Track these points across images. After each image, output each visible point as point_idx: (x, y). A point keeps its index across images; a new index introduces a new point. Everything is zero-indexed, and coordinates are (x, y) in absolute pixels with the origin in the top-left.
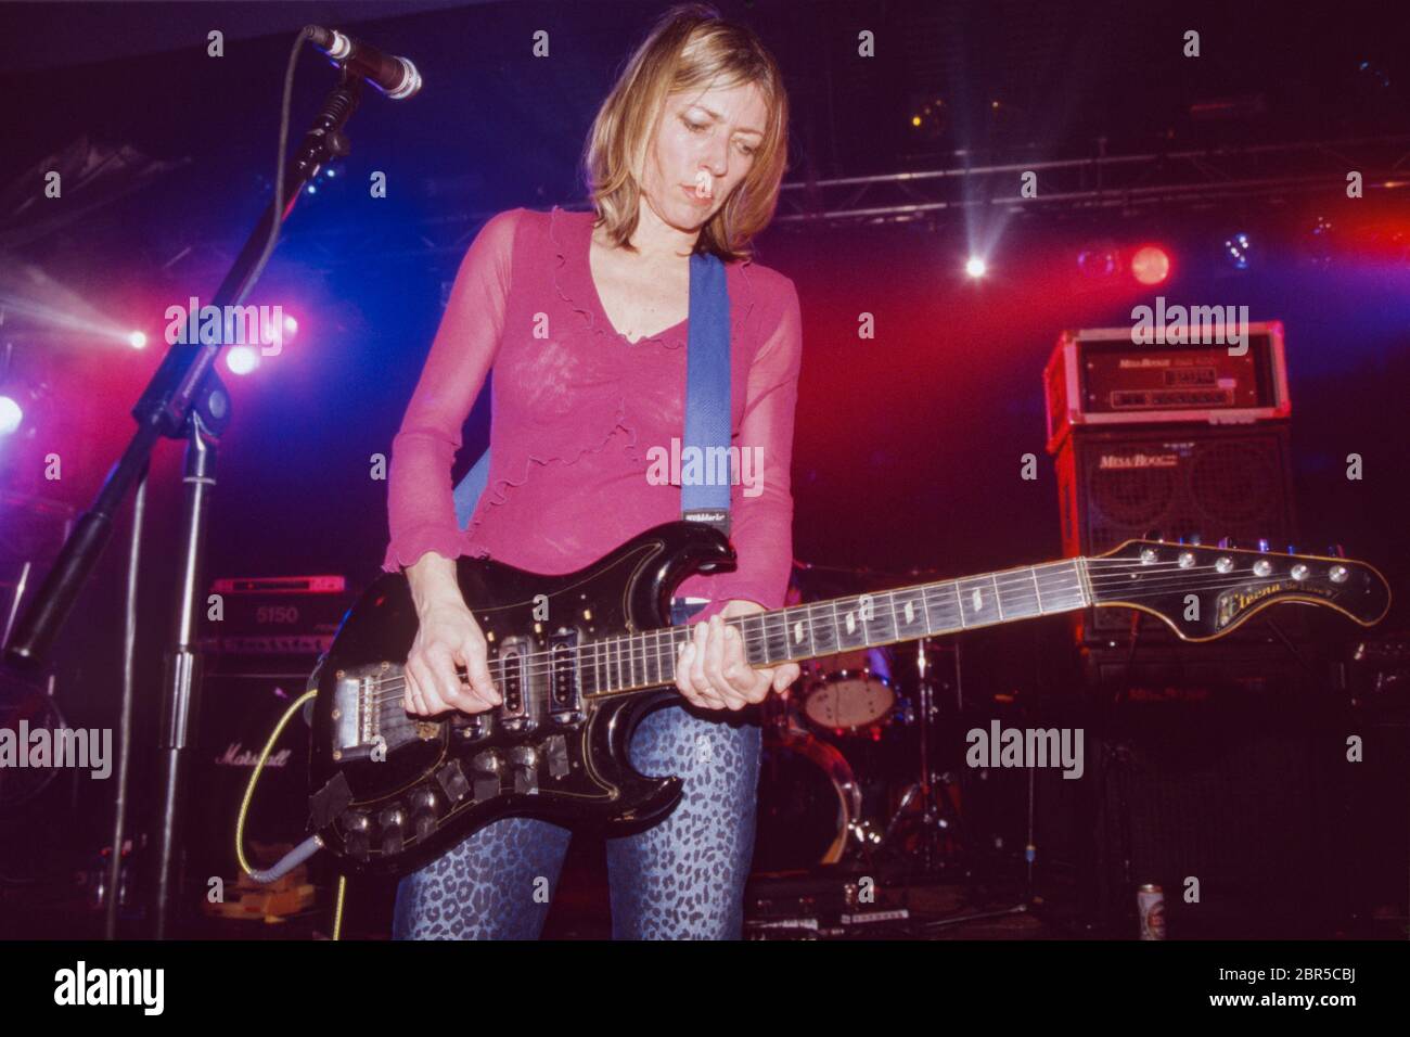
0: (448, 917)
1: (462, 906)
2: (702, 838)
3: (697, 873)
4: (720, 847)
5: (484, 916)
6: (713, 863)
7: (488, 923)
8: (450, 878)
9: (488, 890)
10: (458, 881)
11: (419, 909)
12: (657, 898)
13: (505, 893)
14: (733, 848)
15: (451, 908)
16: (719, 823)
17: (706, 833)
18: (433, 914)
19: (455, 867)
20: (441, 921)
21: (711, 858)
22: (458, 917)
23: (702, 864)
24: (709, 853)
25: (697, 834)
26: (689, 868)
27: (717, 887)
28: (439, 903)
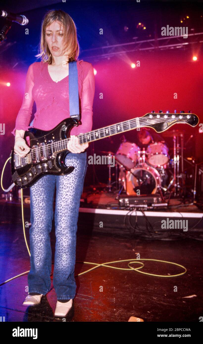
0: (37, 195)
1: (38, 193)
2: (69, 180)
3: (68, 187)
4: (72, 183)
5: (43, 194)
6: (71, 185)
7: (44, 195)
8: (36, 188)
9: (42, 190)
10: (37, 189)
11: (32, 195)
13: (46, 190)
14: (75, 183)
15: (37, 194)
16: (73, 178)
17: (70, 180)
18: (34, 195)
19: (36, 186)
20: (36, 196)
21: (70, 184)
22: (38, 195)
23: (69, 185)
24: (70, 183)
25: (68, 180)
26: (66, 186)
27: (71, 190)
28: (35, 193)
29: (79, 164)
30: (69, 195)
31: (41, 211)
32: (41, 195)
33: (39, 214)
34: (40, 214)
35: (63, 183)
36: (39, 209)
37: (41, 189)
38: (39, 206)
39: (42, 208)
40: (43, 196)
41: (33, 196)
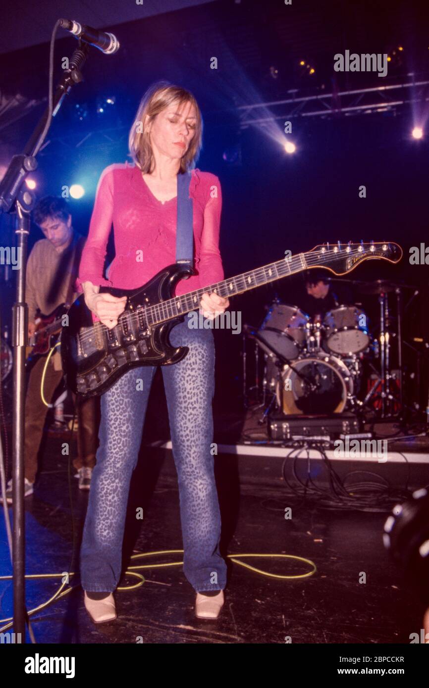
0: (118, 411)
1: (121, 407)
2: (195, 382)
3: (194, 394)
4: (201, 385)
5: (129, 409)
6: (199, 391)
7: (131, 412)
8: (116, 398)
9: (129, 401)
10: (119, 399)
11: (108, 409)
12: (181, 403)
13: (134, 402)
14: (206, 386)
15: (118, 408)
16: (201, 377)
17: (197, 381)
18: (113, 410)
19: (117, 395)
20: (116, 412)
21: (198, 389)
22: (121, 410)
23: (196, 391)
24: (198, 387)
25: (193, 381)
26: (191, 393)
27: (201, 398)
28: (114, 406)
29: (206, 351)
30: (198, 407)
31: (123, 439)
32: (125, 411)
33: (119, 443)
34: (121, 445)
35: (184, 389)
36: (121, 435)
37: (126, 400)
38: (121, 430)
39: (127, 434)
40: (129, 412)
41: (111, 411)
